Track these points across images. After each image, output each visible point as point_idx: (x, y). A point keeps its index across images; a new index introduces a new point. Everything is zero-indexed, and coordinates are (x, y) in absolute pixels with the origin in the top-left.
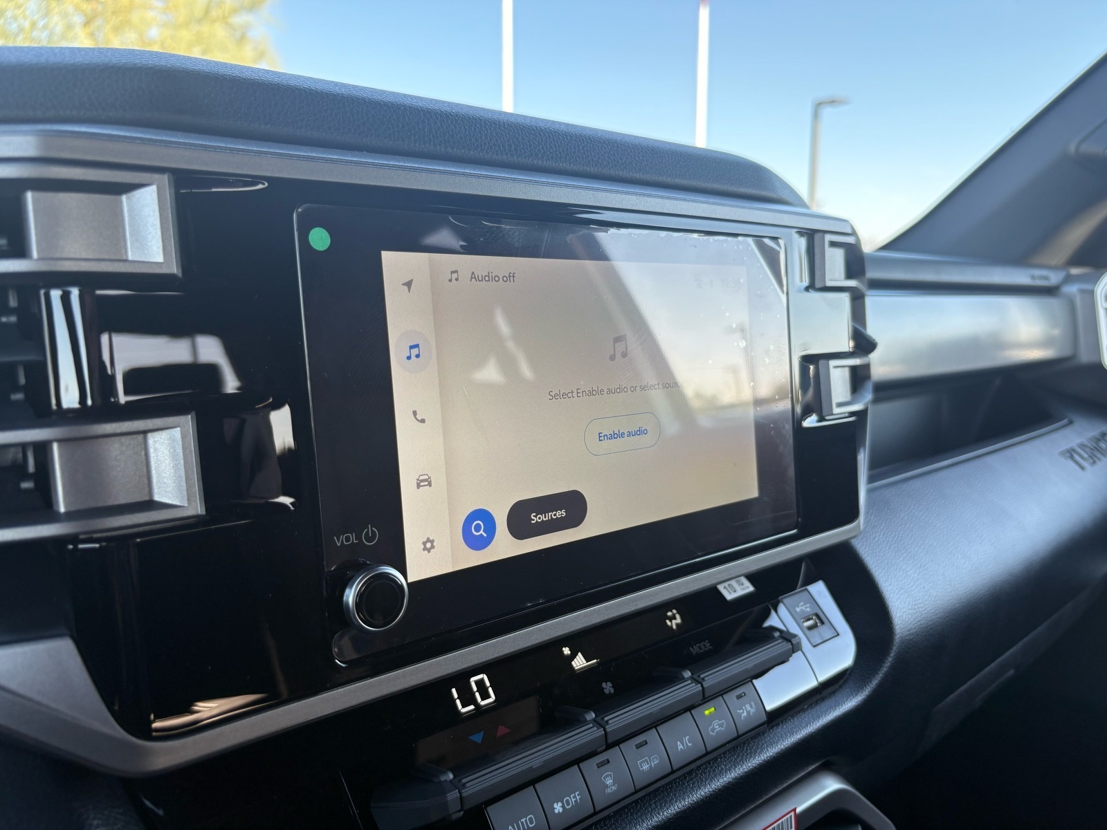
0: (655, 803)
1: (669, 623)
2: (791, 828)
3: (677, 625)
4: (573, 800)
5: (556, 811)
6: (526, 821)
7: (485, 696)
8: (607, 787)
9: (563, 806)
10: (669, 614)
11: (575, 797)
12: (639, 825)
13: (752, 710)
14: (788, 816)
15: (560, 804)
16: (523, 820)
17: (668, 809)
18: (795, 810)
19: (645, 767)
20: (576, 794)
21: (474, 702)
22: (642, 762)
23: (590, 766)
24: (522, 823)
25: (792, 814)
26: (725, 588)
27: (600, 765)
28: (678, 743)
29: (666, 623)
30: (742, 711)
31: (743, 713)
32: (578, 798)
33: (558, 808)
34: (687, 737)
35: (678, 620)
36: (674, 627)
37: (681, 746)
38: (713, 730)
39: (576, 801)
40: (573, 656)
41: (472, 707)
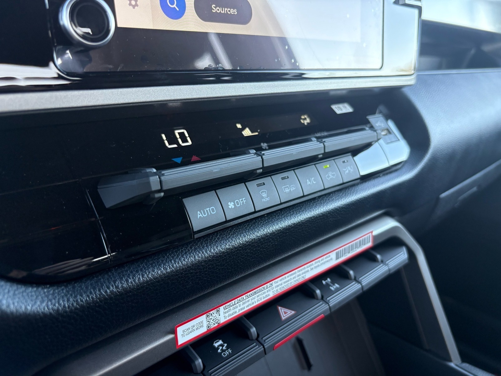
0: (293, 211)
1: (302, 121)
2: (369, 242)
3: (308, 123)
4: (241, 202)
5: (230, 207)
6: (209, 210)
7: (184, 140)
8: (263, 198)
9: (234, 205)
10: (303, 117)
11: (242, 200)
12: (283, 221)
13: (352, 170)
14: (369, 234)
15: (232, 203)
16: (208, 209)
17: (301, 215)
18: (372, 232)
19: (287, 190)
20: (243, 199)
21: (177, 143)
22: (285, 187)
23: (252, 185)
24: (207, 211)
25: (371, 234)
26: (336, 108)
27: (259, 185)
28: (307, 180)
29: (301, 122)
30: (345, 170)
31: (346, 170)
32: (244, 201)
33: (231, 205)
34: (313, 178)
35: (308, 120)
36: (306, 124)
37: (309, 183)
38: (329, 177)
39: (243, 203)
40: (243, 129)
41: (175, 146)
